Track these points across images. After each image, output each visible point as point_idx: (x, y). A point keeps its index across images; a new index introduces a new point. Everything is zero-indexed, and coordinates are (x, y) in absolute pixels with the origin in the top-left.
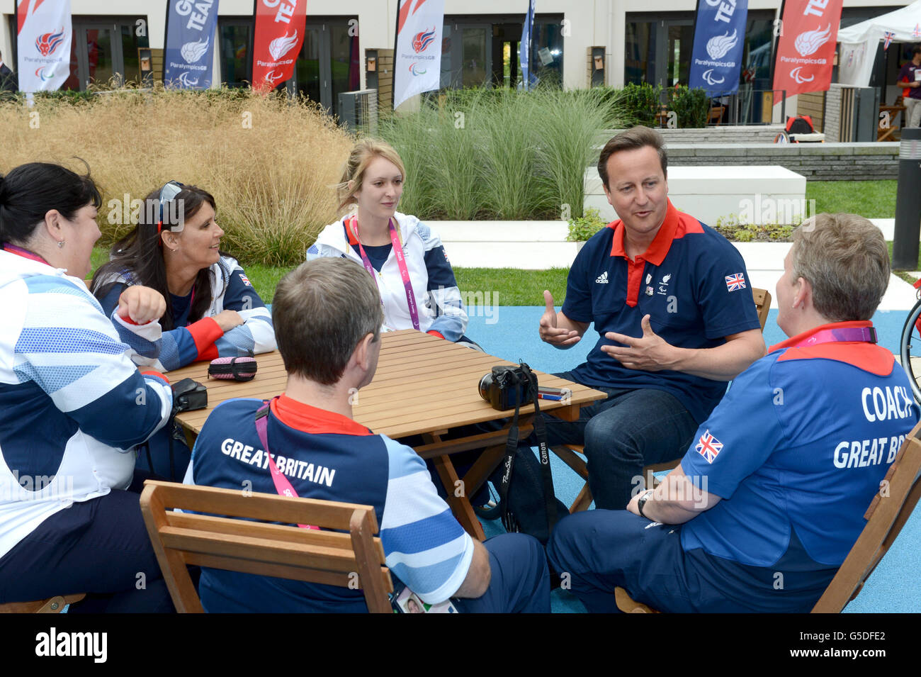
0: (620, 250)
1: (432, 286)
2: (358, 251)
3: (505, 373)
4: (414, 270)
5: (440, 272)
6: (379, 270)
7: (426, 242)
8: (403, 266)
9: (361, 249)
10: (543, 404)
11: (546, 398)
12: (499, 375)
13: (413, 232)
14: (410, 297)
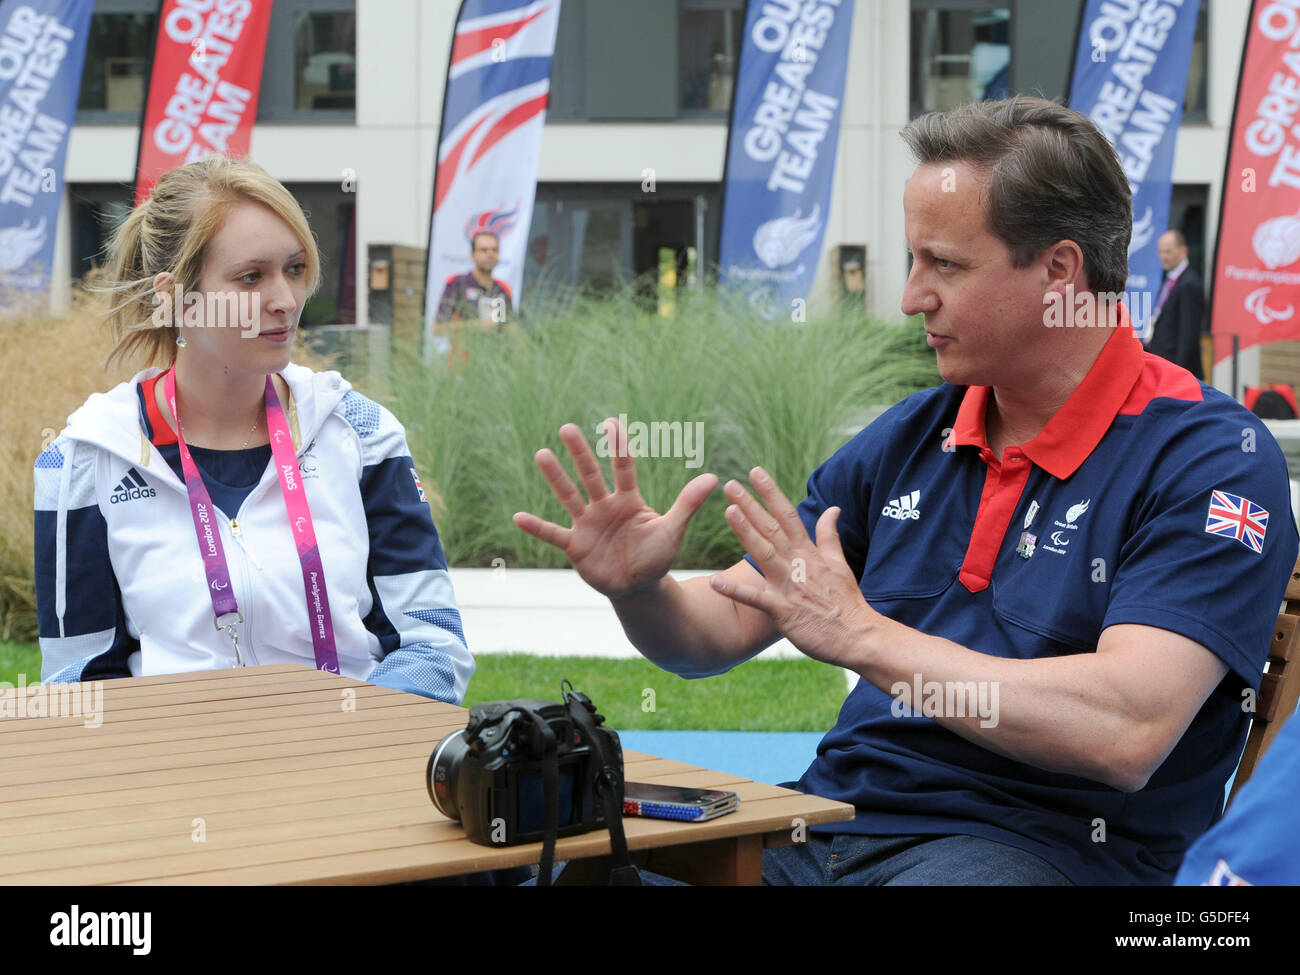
0: (972, 430)
1: (380, 563)
2: (174, 463)
3: (512, 716)
4: (329, 517)
5: (398, 528)
6: (232, 514)
7: (368, 440)
8: (297, 504)
9: (186, 456)
10: (637, 830)
11: (650, 814)
12: (488, 724)
13: (332, 416)
14: (315, 593)
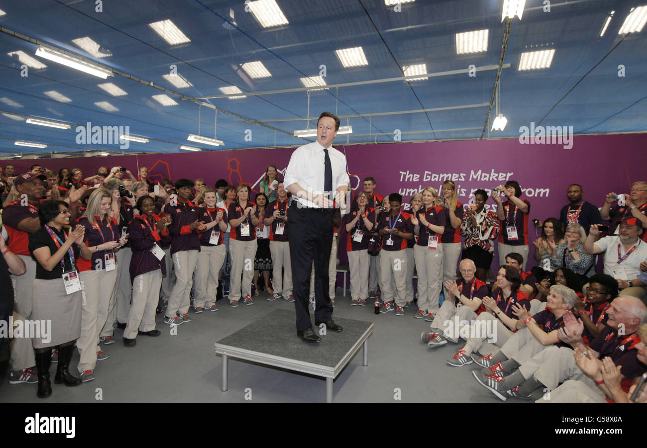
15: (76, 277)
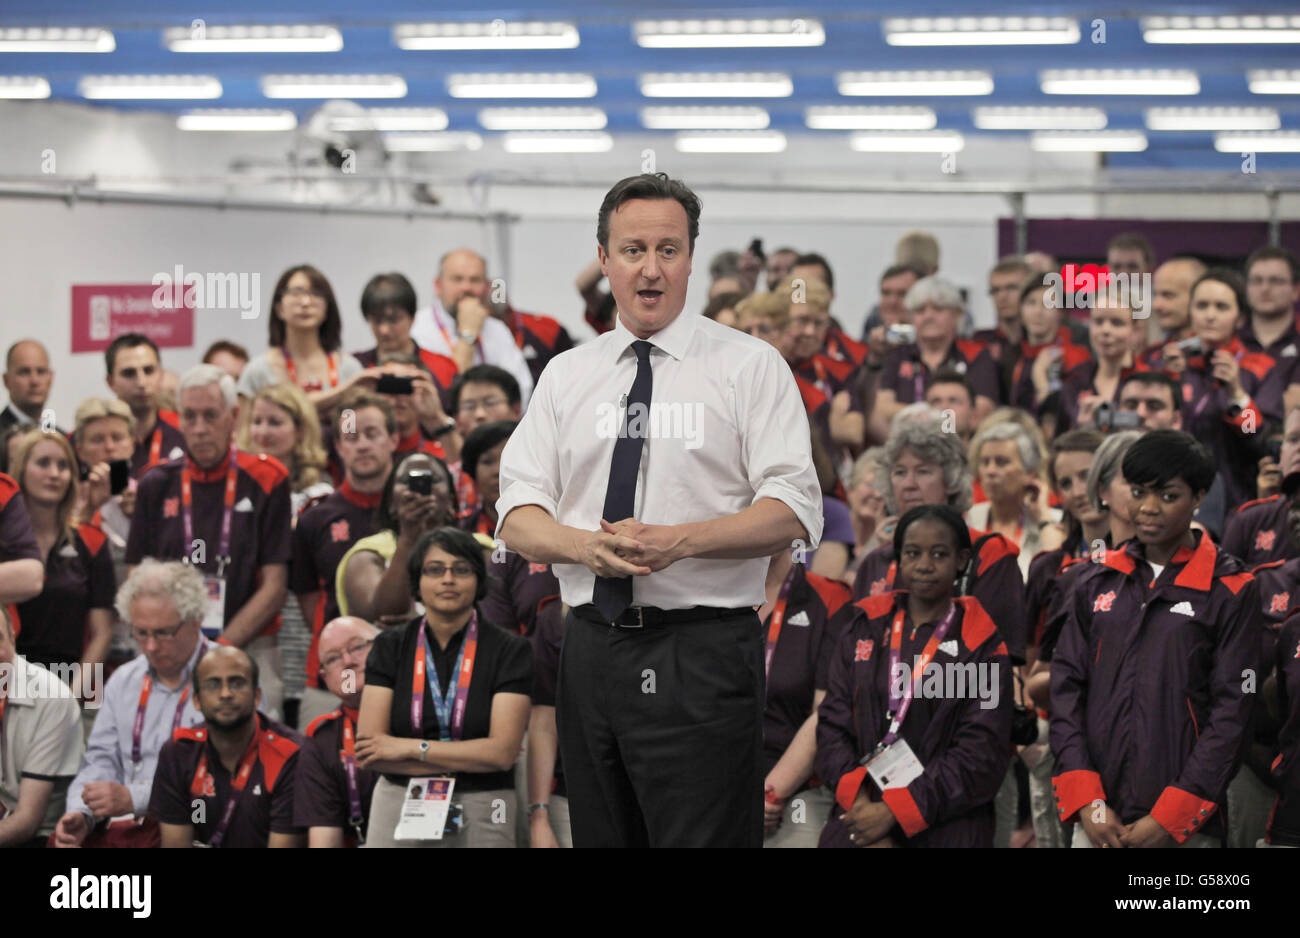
15: (444, 798)
